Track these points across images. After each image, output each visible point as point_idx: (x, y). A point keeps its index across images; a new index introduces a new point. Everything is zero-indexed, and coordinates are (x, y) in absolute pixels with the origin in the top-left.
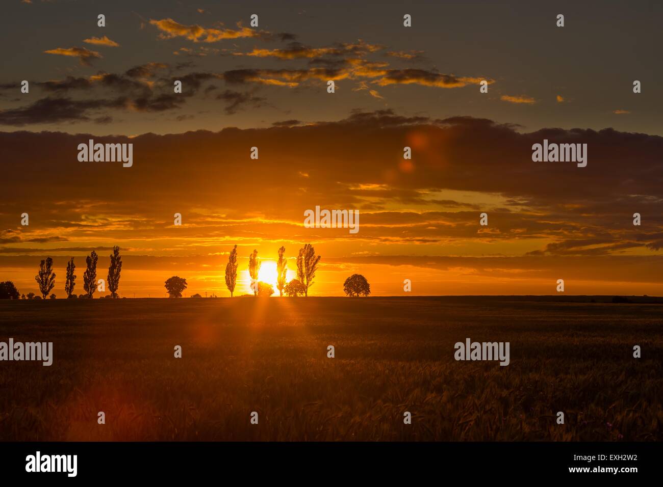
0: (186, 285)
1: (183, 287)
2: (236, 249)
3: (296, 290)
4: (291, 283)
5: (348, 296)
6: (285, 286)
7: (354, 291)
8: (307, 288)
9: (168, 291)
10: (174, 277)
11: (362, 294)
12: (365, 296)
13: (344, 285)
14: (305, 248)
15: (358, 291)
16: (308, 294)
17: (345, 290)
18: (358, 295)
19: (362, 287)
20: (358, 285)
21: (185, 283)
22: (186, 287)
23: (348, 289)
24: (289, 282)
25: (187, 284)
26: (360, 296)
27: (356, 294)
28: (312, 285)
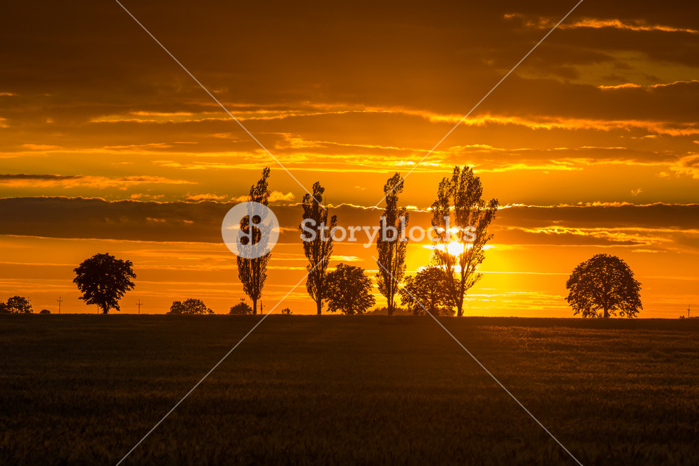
0: (131, 280)
1: (124, 285)
2: (267, 180)
3: (432, 296)
4: (422, 277)
5: (580, 316)
6: (402, 285)
7: (595, 302)
8: (463, 290)
9: (82, 295)
10: (99, 257)
11: (617, 312)
12: (626, 316)
13: (569, 285)
14: (455, 179)
15: (608, 303)
16: (464, 307)
17: (570, 298)
18: (606, 314)
19: (619, 291)
20: (608, 287)
21: (130, 273)
22: (132, 285)
23: (576, 299)
24: (414, 275)
25: (134, 276)
26: (612, 316)
27: (601, 311)
28: (475, 284)
